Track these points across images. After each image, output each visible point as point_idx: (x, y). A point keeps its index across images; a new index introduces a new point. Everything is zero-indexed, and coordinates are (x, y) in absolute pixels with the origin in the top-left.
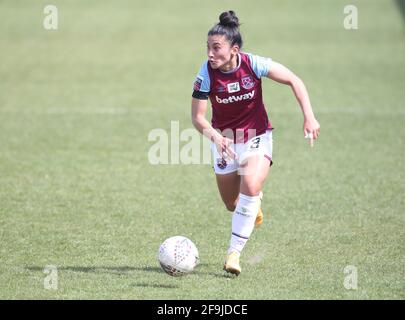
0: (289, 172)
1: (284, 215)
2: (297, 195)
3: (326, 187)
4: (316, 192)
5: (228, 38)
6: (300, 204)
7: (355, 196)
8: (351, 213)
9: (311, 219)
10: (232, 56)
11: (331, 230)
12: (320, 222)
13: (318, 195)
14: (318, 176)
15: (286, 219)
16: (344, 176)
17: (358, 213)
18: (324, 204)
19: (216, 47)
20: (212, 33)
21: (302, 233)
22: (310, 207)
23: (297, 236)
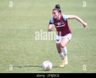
0: (70, 43)
1: (69, 54)
2: (73, 49)
3: (80, 47)
4: (77, 48)
5: (58, 11)
6: (73, 51)
7: (87, 49)
8: (86, 54)
9: (76, 55)
10: (59, 15)
11: (81, 58)
12: (78, 56)
13: (78, 49)
14: (78, 44)
15: (70, 55)
16: (85, 44)
17: (88, 54)
18: (79, 52)
19: (55, 13)
20: (53, 10)
21: (74, 59)
22: (76, 52)
23: (73, 60)
